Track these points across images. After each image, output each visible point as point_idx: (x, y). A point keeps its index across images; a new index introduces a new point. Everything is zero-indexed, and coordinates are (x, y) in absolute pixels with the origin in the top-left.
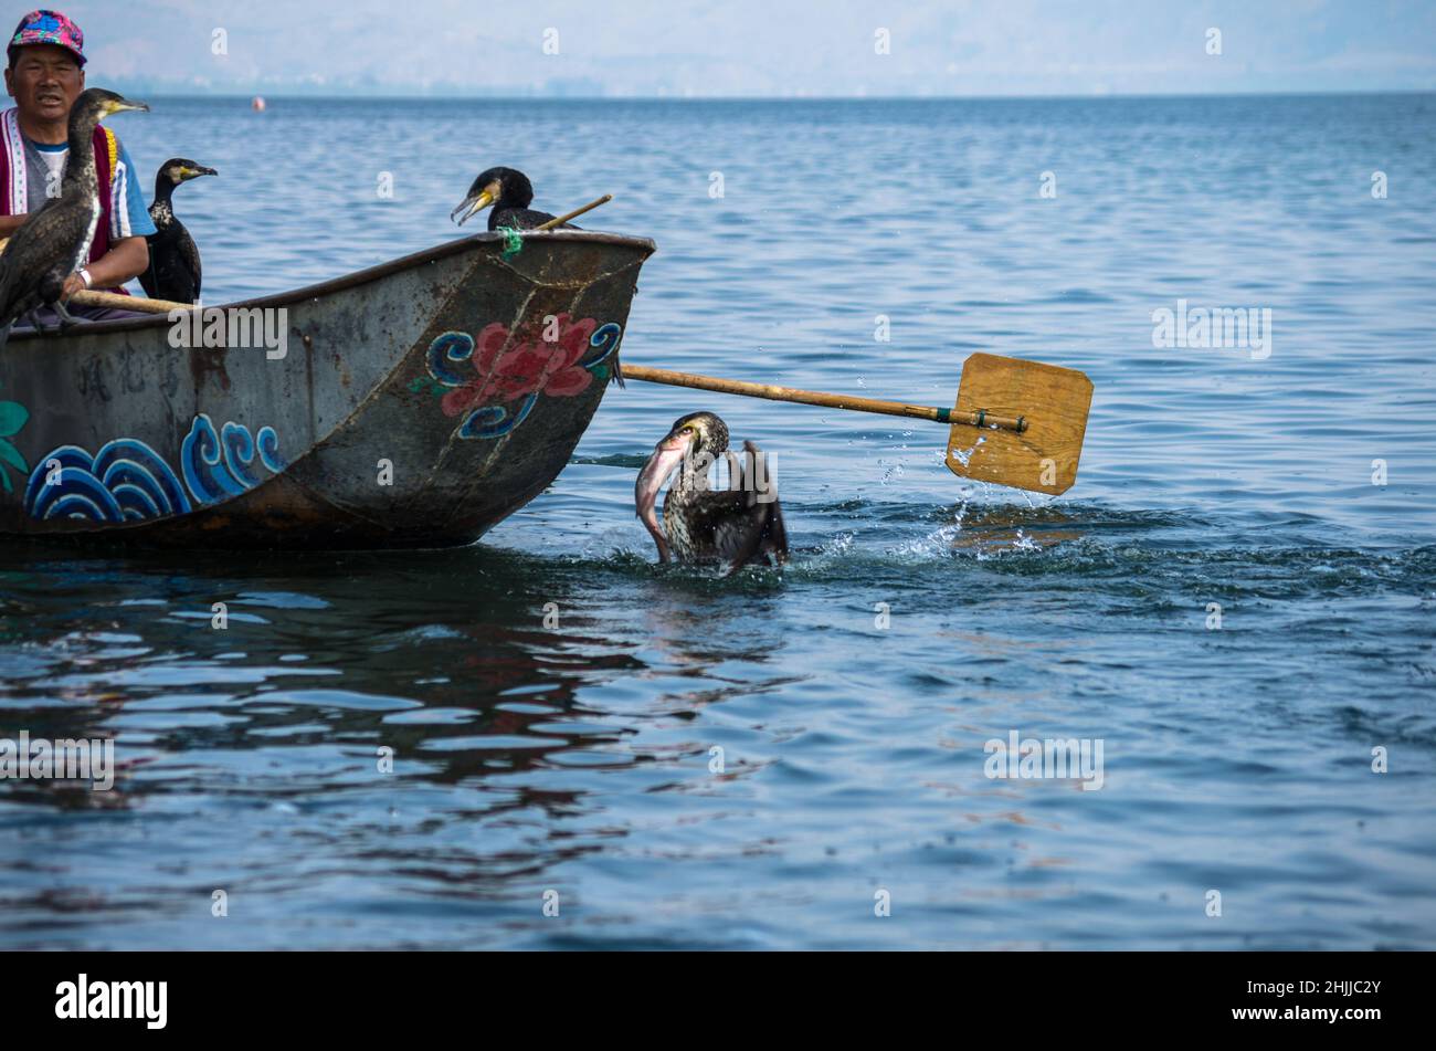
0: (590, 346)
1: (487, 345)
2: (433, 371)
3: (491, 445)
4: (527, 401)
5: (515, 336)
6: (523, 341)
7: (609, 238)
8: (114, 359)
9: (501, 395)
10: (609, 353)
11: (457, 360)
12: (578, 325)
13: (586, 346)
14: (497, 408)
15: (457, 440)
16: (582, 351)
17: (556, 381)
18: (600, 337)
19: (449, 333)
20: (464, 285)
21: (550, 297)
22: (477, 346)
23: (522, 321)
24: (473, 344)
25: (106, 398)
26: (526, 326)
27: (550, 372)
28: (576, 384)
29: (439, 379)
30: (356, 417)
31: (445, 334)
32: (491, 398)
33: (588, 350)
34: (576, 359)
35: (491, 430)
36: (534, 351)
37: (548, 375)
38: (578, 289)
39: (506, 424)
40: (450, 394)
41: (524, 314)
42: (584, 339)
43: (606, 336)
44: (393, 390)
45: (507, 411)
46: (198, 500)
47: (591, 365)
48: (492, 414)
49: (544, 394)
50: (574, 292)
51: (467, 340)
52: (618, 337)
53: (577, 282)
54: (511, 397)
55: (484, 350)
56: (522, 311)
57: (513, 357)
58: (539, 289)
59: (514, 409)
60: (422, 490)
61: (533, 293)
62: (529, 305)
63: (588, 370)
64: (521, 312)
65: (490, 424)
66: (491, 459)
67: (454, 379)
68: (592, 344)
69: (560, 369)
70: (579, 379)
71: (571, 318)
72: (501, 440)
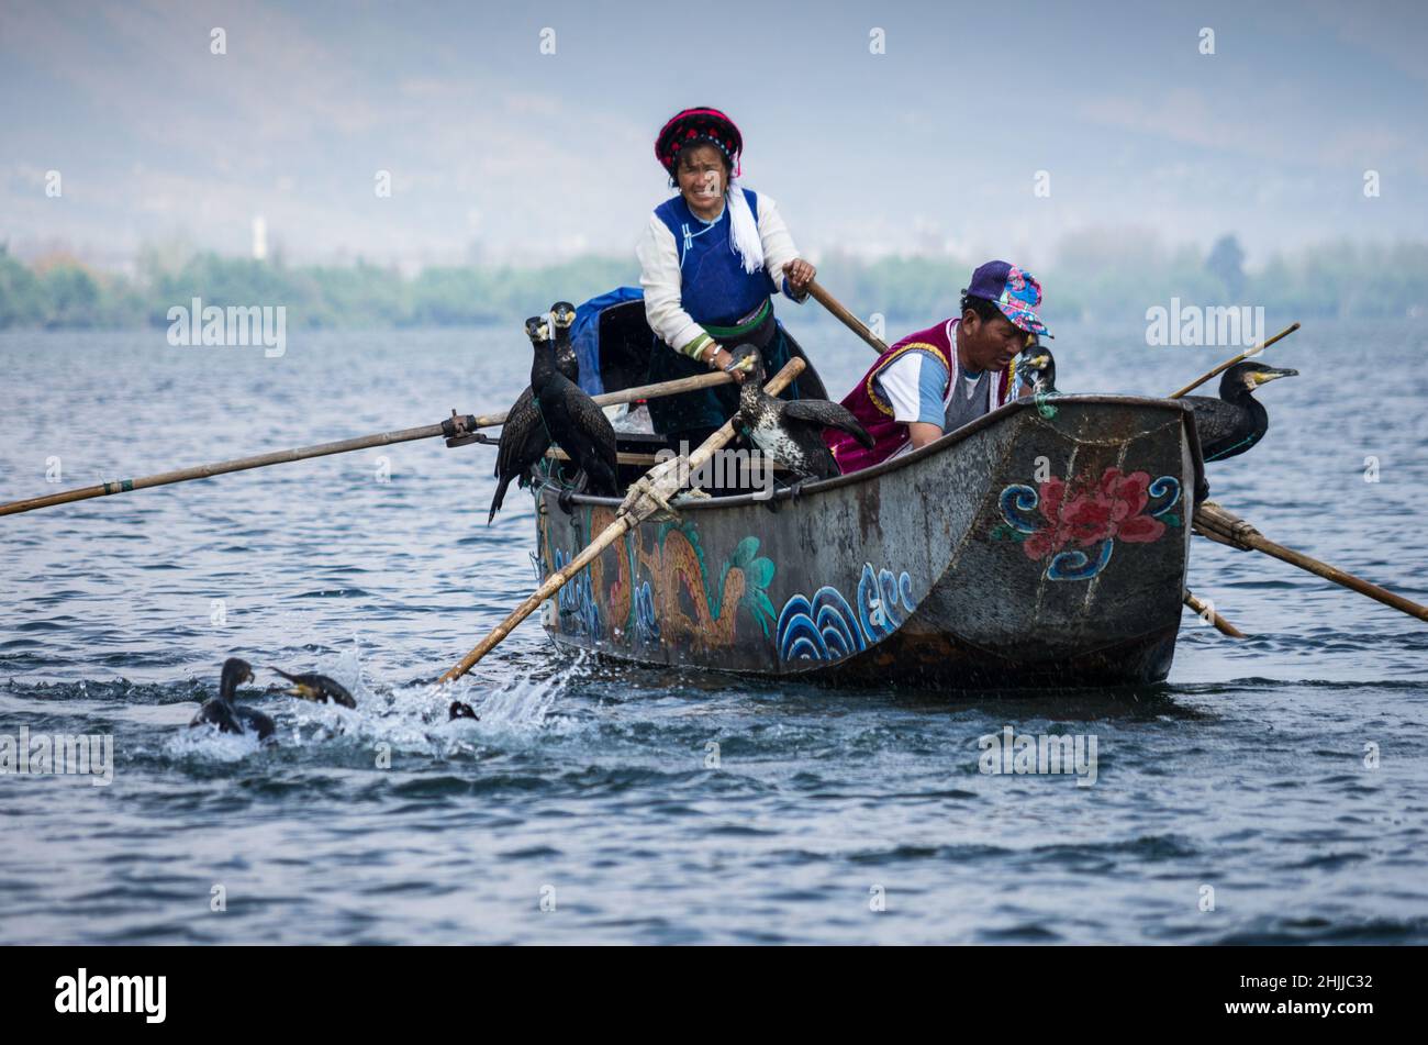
0: (1150, 497)
1: (1049, 496)
2: (1008, 519)
3: (1083, 586)
4: (1103, 547)
5: (1072, 488)
6: (1081, 493)
7: (1136, 400)
8: (818, 516)
9: (1075, 542)
10: (1174, 503)
11: (1026, 509)
12: (1131, 478)
13: (1147, 497)
14: (1076, 552)
15: (1048, 582)
16: (1143, 502)
17: (1127, 527)
18: (1158, 488)
19: (1013, 486)
20: (1016, 443)
21: (1094, 453)
22: (1040, 497)
23: (1075, 474)
24: (1036, 495)
25: (815, 552)
26: (1079, 479)
27: (1117, 520)
28: (1148, 532)
29: (1016, 526)
30: (956, 561)
31: (1009, 487)
32: (1066, 543)
33: (1149, 502)
34: (1140, 509)
35: (1078, 572)
36: (1096, 502)
37: (1116, 523)
38: (1119, 446)
39: (1091, 566)
40: (1029, 540)
41: (1074, 469)
42: (1142, 490)
43: (1165, 489)
44: (978, 536)
45: (1087, 554)
46: (870, 639)
47: (1158, 514)
48: (1073, 559)
49: (1119, 540)
50: (1117, 448)
51: (1031, 493)
52: (1179, 489)
53: (1116, 440)
54: (1086, 542)
55: (1048, 500)
56: (1072, 465)
57: (1076, 506)
58: (1081, 446)
59: (1094, 552)
60: (1033, 628)
61: (1076, 450)
62: (1076, 460)
63: (1157, 519)
64: (1070, 467)
65: (1074, 567)
66: (1088, 599)
67: (1028, 525)
68: (1153, 495)
69: (1126, 517)
70: (1151, 528)
71: (1122, 472)
72: (1091, 582)
